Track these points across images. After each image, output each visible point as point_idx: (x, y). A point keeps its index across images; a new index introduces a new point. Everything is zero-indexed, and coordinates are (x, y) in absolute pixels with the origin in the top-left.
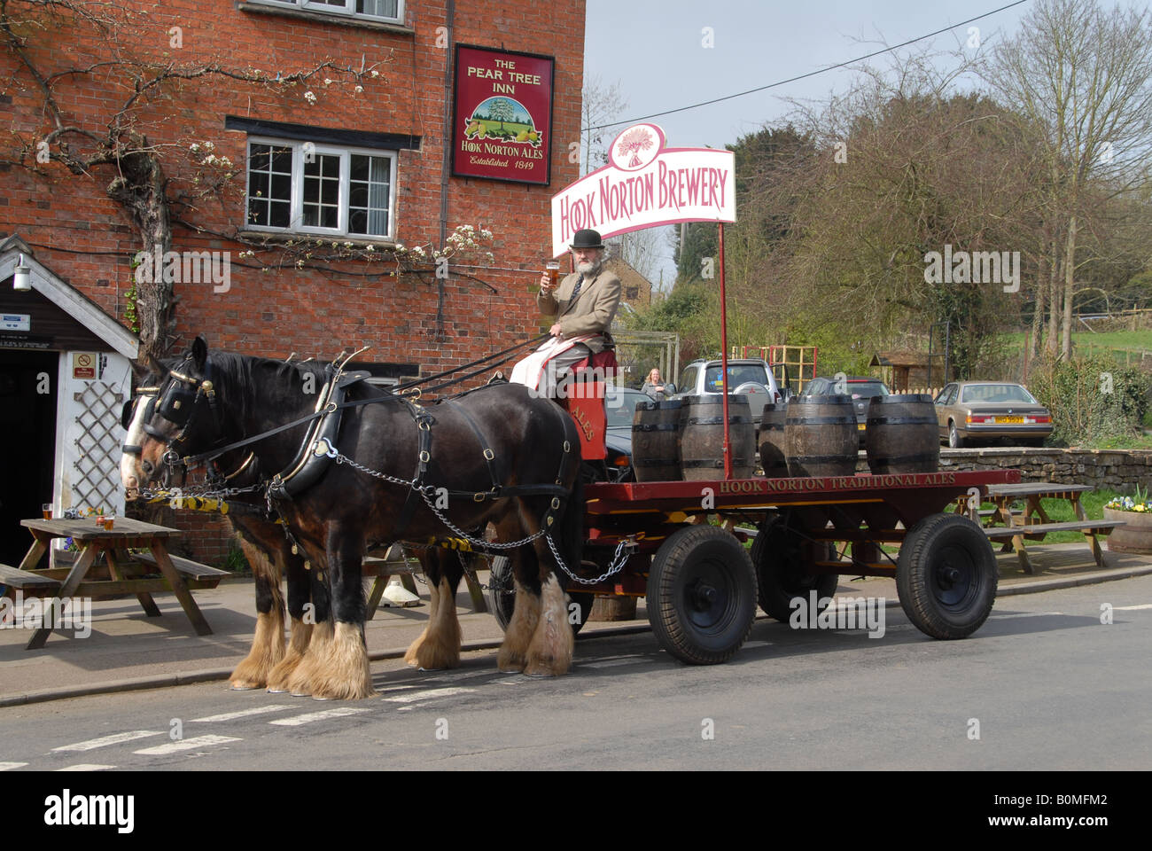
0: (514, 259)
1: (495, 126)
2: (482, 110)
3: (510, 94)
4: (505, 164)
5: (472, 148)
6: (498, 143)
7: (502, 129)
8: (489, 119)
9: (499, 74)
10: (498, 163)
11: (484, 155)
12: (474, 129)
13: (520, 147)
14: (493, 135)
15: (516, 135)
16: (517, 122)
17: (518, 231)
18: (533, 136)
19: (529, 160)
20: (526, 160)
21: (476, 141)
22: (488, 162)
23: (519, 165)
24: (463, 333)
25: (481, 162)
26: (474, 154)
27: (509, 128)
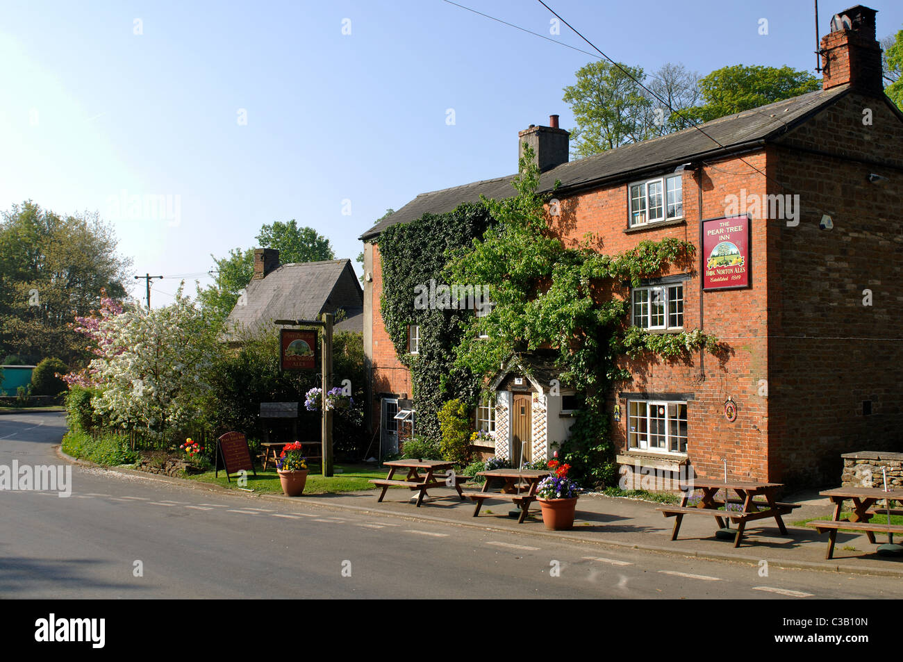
0: (736, 331)
1: (721, 259)
2: (715, 252)
3: (727, 240)
4: (727, 279)
5: (711, 273)
6: (723, 268)
7: (725, 260)
8: (718, 256)
9: (722, 231)
10: (724, 279)
11: (717, 276)
12: (712, 263)
13: (733, 267)
14: (720, 264)
15: (731, 261)
16: (732, 254)
17: (737, 315)
18: (740, 260)
19: (738, 274)
20: (736, 274)
21: (713, 269)
22: (718, 280)
23: (734, 278)
24: (713, 376)
25: (715, 280)
26: (713, 276)
27: (727, 258)
